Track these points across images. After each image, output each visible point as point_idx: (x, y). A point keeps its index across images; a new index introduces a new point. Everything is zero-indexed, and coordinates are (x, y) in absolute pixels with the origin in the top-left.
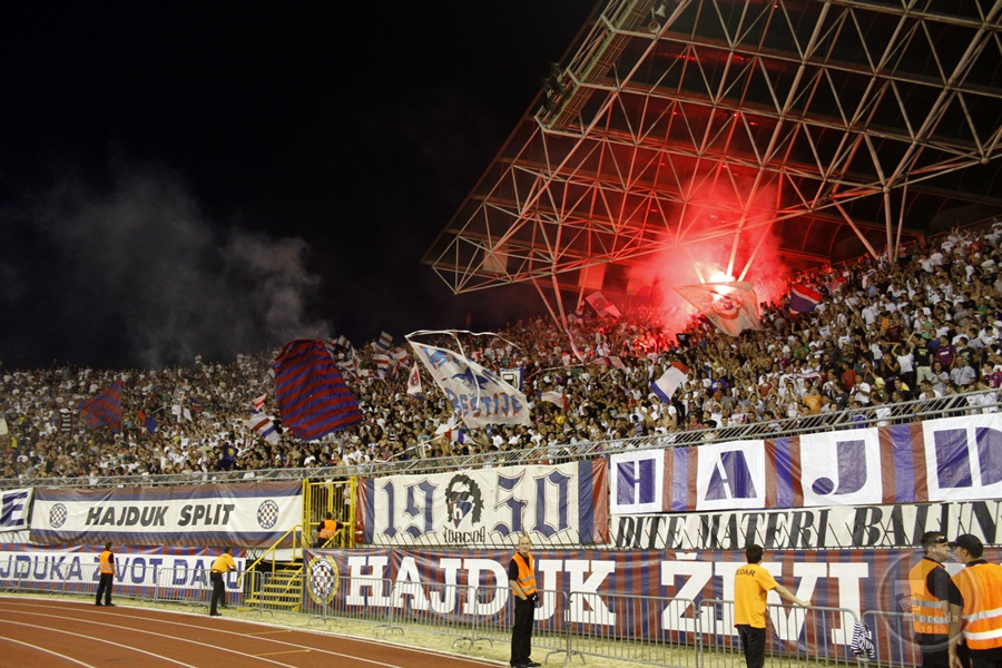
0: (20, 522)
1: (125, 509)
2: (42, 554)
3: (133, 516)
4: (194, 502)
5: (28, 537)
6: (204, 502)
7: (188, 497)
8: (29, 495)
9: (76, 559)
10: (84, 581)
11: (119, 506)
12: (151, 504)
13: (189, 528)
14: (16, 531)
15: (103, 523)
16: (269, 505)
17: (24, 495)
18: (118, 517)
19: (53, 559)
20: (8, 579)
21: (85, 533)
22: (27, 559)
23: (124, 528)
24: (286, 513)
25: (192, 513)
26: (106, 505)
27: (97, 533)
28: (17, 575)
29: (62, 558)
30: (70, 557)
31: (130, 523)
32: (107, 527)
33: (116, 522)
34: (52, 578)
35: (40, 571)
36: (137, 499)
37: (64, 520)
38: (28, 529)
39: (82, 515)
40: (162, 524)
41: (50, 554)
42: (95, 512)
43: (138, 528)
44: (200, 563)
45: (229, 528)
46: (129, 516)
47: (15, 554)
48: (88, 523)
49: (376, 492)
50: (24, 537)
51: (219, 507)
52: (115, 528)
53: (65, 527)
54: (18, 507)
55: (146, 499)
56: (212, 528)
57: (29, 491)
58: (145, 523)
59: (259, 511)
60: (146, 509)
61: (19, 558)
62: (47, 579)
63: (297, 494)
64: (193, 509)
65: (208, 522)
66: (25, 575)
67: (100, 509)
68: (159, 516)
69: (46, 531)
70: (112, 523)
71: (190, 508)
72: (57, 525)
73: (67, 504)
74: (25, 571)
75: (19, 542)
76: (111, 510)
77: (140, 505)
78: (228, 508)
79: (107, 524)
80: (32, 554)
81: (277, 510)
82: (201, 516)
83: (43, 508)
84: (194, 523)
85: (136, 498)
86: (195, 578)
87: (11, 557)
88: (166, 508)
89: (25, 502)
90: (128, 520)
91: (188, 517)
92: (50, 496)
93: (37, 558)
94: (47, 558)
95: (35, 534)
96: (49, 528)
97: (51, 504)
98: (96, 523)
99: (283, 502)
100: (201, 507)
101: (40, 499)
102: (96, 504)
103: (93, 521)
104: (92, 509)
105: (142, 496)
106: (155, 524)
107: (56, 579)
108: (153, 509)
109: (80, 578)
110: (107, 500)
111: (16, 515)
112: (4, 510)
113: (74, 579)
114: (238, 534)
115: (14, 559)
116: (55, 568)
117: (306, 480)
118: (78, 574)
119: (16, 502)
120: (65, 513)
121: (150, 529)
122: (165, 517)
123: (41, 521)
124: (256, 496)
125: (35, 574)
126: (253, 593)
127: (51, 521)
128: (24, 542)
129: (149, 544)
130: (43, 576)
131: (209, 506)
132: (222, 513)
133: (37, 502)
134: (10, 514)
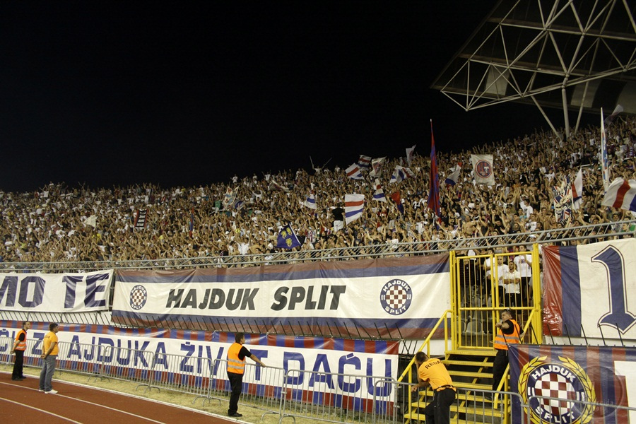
0: (103, 303)
1: (208, 291)
2: (125, 338)
3: (217, 299)
4: (290, 284)
5: (110, 318)
6: (305, 283)
7: (282, 279)
8: (110, 276)
9: (161, 345)
10: (170, 370)
11: (201, 288)
12: (237, 286)
13: (285, 313)
14: (99, 312)
15: (184, 306)
16: (396, 287)
17: (106, 276)
18: (200, 300)
19: (137, 343)
20: (92, 361)
21: (166, 315)
22: (110, 341)
23: (207, 312)
24: (424, 296)
25: (288, 295)
26: (187, 287)
27: (178, 316)
28: (100, 358)
29: (146, 344)
30: (154, 343)
31: (213, 306)
32: (188, 311)
33: (198, 305)
34: (136, 364)
35: (124, 355)
36: (222, 281)
37: (144, 302)
38: (110, 309)
39: (162, 297)
40: (252, 307)
41: (133, 338)
42: (176, 294)
43: (223, 312)
44: (322, 358)
45: (339, 314)
46: (213, 298)
47: (98, 336)
48: (168, 305)
49: (580, 265)
50: (106, 319)
51: (325, 289)
52: (197, 312)
53: (145, 310)
54: (100, 289)
55: (231, 281)
56: (316, 313)
57: (110, 272)
58: (231, 307)
59: (383, 293)
60: (232, 292)
61: (102, 340)
62: (131, 365)
63: (440, 271)
64: (290, 292)
65: (310, 305)
66: (109, 359)
67: (181, 291)
68: (248, 299)
69: (127, 312)
70: (194, 306)
71: (286, 290)
72: (138, 307)
73: (146, 285)
74: (108, 354)
75: (101, 323)
76: (193, 292)
77: (225, 287)
78: (338, 291)
79: (189, 307)
80: (115, 337)
81: (409, 291)
82: (300, 300)
83: (124, 290)
84: (292, 307)
85: (220, 278)
86: (315, 378)
87: (94, 338)
88: (256, 291)
89: (106, 283)
90: (212, 303)
91: (283, 300)
92: (130, 279)
93: (119, 341)
94: (129, 342)
95: (117, 316)
96: (130, 309)
97: (131, 285)
98: (177, 306)
99: (417, 282)
100: (301, 290)
101: (121, 280)
102: (177, 286)
103: (174, 303)
104: (172, 292)
105: (226, 277)
106: (243, 308)
107: (140, 366)
108: (240, 291)
109: (167, 367)
110: (188, 281)
111: (99, 296)
112: (87, 291)
113: (160, 368)
114: (354, 321)
115: (97, 342)
116: (139, 354)
117: (452, 253)
118: (164, 362)
119: (98, 283)
120: (145, 295)
121: (237, 313)
122: (255, 300)
123: (122, 303)
124: (377, 275)
125: (118, 359)
126: (411, 404)
127: (132, 303)
128: (106, 324)
129: (249, 331)
130: (126, 361)
131: (311, 289)
132: (330, 297)
133: (117, 283)
134: (93, 295)
